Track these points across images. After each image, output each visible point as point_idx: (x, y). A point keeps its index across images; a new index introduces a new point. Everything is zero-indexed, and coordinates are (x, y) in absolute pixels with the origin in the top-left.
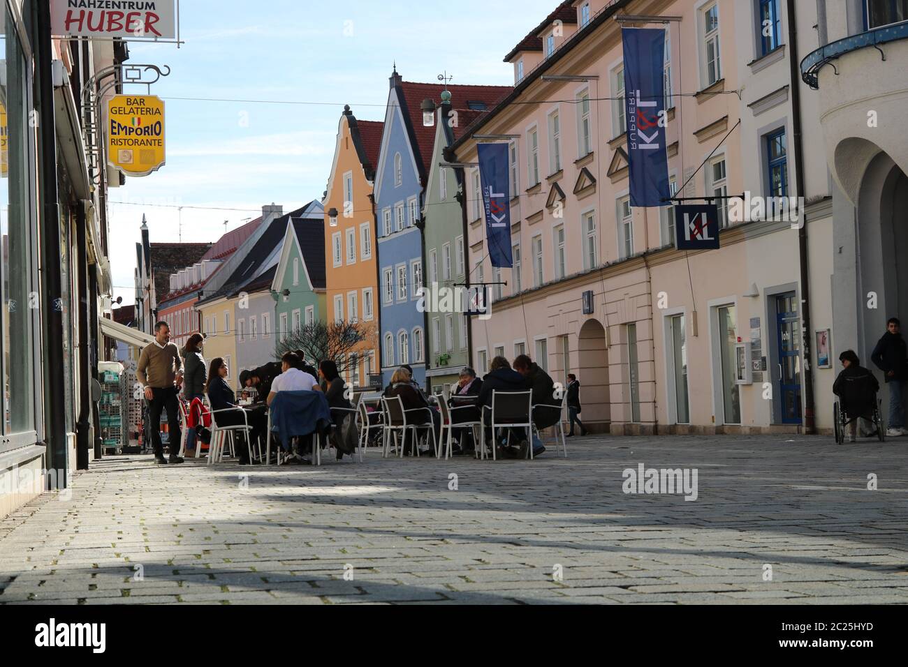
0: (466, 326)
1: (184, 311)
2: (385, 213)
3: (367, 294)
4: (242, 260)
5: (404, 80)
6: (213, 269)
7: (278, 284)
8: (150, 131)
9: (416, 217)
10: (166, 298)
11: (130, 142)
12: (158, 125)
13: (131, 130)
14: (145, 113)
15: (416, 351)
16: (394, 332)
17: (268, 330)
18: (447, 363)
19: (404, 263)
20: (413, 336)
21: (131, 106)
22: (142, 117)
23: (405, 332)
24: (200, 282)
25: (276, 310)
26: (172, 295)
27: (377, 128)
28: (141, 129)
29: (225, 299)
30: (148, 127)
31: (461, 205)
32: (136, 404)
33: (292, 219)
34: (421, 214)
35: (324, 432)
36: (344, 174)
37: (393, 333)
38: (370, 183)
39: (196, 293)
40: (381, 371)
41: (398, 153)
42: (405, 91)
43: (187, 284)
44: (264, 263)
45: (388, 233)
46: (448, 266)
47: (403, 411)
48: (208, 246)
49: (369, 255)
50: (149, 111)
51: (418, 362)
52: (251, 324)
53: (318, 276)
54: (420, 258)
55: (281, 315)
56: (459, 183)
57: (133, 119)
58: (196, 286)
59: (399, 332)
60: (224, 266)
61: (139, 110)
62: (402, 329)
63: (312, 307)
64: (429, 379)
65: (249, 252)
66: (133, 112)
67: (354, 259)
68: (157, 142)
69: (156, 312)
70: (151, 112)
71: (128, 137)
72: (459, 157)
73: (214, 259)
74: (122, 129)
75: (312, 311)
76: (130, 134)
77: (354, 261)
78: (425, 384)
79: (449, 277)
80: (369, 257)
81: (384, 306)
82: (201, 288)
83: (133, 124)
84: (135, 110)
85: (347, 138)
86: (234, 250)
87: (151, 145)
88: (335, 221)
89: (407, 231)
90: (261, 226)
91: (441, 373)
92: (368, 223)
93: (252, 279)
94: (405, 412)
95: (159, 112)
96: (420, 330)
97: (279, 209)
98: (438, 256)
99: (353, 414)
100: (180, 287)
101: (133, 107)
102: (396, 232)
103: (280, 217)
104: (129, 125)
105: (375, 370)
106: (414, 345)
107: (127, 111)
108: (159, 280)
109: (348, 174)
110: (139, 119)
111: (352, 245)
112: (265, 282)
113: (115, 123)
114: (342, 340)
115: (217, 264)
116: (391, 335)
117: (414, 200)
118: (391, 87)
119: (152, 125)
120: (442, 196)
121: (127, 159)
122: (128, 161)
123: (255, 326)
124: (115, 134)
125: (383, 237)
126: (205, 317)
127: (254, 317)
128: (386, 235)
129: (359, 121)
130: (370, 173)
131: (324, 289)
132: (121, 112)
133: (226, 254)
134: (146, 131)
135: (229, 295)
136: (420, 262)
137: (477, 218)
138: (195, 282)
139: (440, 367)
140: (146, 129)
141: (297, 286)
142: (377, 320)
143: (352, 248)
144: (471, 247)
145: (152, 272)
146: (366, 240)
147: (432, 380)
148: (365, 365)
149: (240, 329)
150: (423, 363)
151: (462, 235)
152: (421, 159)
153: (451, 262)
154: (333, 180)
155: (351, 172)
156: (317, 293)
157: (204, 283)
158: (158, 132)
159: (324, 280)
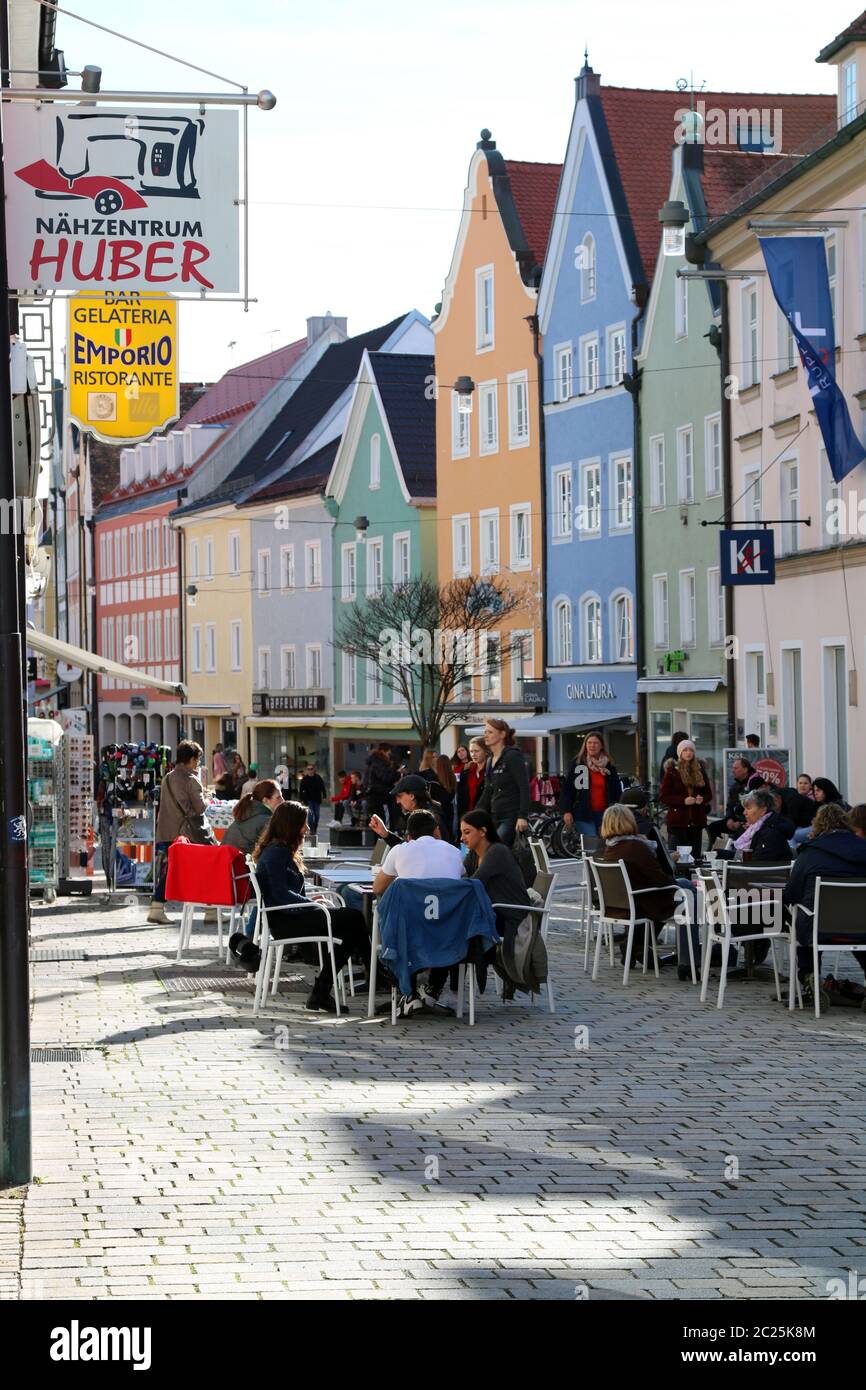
0: (724, 596)
1: (149, 525)
2: (559, 352)
3: (520, 516)
4: (265, 428)
5: (604, 82)
6: (208, 445)
7: (338, 482)
8: (149, 356)
9: (624, 367)
10: (112, 497)
11: (112, 378)
12: (165, 345)
13: (114, 354)
14: (140, 319)
15: (618, 639)
16: (574, 597)
17: (319, 579)
18: (680, 669)
19: (598, 459)
20: (613, 608)
21: (113, 307)
22: (133, 327)
23: (596, 599)
24: (180, 469)
25: (333, 536)
26: (124, 493)
27: (547, 177)
28: (132, 352)
29: (231, 508)
30: (146, 348)
31: (719, 352)
32: (84, 797)
33: (370, 355)
34: (635, 363)
35: (482, 957)
36: (478, 271)
37: (571, 598)
38: (530, 292)
39: (174, 491)
40: (545, 673)
41: (589, 233)
42: (606, 106)
43: (155, 472)
44: (310, 437)
45: (565, 395)
46: (688, 473)
47: (630, 891)
48: (197, 390)
49: (526, 438)
50: (147, 315)
51: (622, 660)
52: (283, 561)
53: (421, 475)
54: (630, 451)
55: (344, 547)
56: (716, 304)
57: (117, 332)
58: (172, 477)
59: (582, 599)
60: (227, 440)
61: (129, 314)
62: (589, 593)
63: (407, 534)
64: (643, 697)
65: (279, 410)
66: (118, 318)
67: (496, 445)
68: (162, 377)
69: (92, 525)
70: (152, 317)
71: (107, 368)
72: (717, 256)
73: (208, 422)
74: (96, 353)
75: (408, 543)
76: (110, 363)
77: (493, 449)
78: (635, 707)
79: (689, 495)
80: (524, 441)
81: (553, 542)
82: (183, 482)
83: (118, 342)
84: (121, 315)
85: (484, 197)
86: (251, 406)
87: (151, 384)
88: (468, 401)
89: (605, 395)
90: (304, 357)
91: (668, 686)
92: (524, 373)
93: (285, 470)
94: (635, 896)
95: (166, 317)
96: (626, 596)
97: (341, 323)
98: (667, 451)
99: (538, 917)
100: (140, 477)
101: (118, 308)
102: (581, 395)
103: (342, 341)
104: (109, 344)
105: (532, 673)
106: (615, 628)
107: (105, 317)
108: (98, 460)
109: (486, 271)
110: (129, 333)
111: (490, 415)
112: (312, 478)
113: (83, 339)
114: (470, 615)
115: (214, 433)
116: (567, 603)
117: (620, 332)
118: (578, 98)
119: (153, 345)
120: (679, 329)
121: (105, 412)
122: (108, 415)
123: (292, 565)
124: (82, 361)
125: (555, 403)
126: (192, 541)
127: (290, 547)
128: (562, 399)
129: (510, 162)
130: (532, 272)
131: (431, 499)
132: (93, 318)
133: (234, 414)
134: (142, 355)
135: (242, 499)
136: (630, 459)
137: (750, 384)
138: (172, 467)
139: (667, 674)
140: (143, 352)
141: (377, 491)
142: (539, 570)
143: (490, 422)
144: (737, 440)
145: (85, 442)
146: (520, 407)
147: (650, 701)
148: (514, 665)
149: (260, 569)
150: (631, 664)
151: (719, 413)
152: (637, 248)
153: (695, 465)
154: (454, 281)
155: (491, 266)
156: (419, 507)
157: (189, 472)
158: (164, 357)
159: (433, 481)
